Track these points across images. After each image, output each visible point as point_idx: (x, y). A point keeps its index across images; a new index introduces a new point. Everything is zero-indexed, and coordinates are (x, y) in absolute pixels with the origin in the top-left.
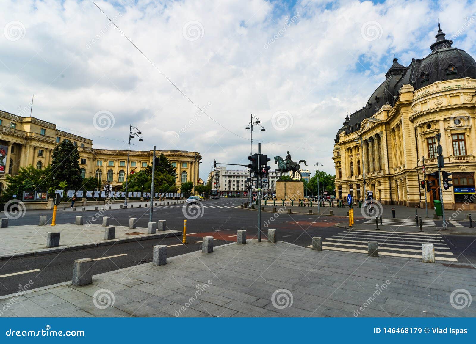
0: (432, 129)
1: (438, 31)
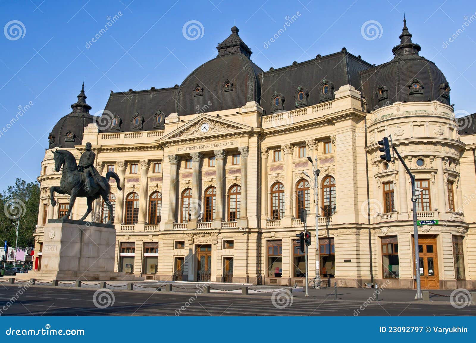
0: (427, 168)
1: (403, 30)
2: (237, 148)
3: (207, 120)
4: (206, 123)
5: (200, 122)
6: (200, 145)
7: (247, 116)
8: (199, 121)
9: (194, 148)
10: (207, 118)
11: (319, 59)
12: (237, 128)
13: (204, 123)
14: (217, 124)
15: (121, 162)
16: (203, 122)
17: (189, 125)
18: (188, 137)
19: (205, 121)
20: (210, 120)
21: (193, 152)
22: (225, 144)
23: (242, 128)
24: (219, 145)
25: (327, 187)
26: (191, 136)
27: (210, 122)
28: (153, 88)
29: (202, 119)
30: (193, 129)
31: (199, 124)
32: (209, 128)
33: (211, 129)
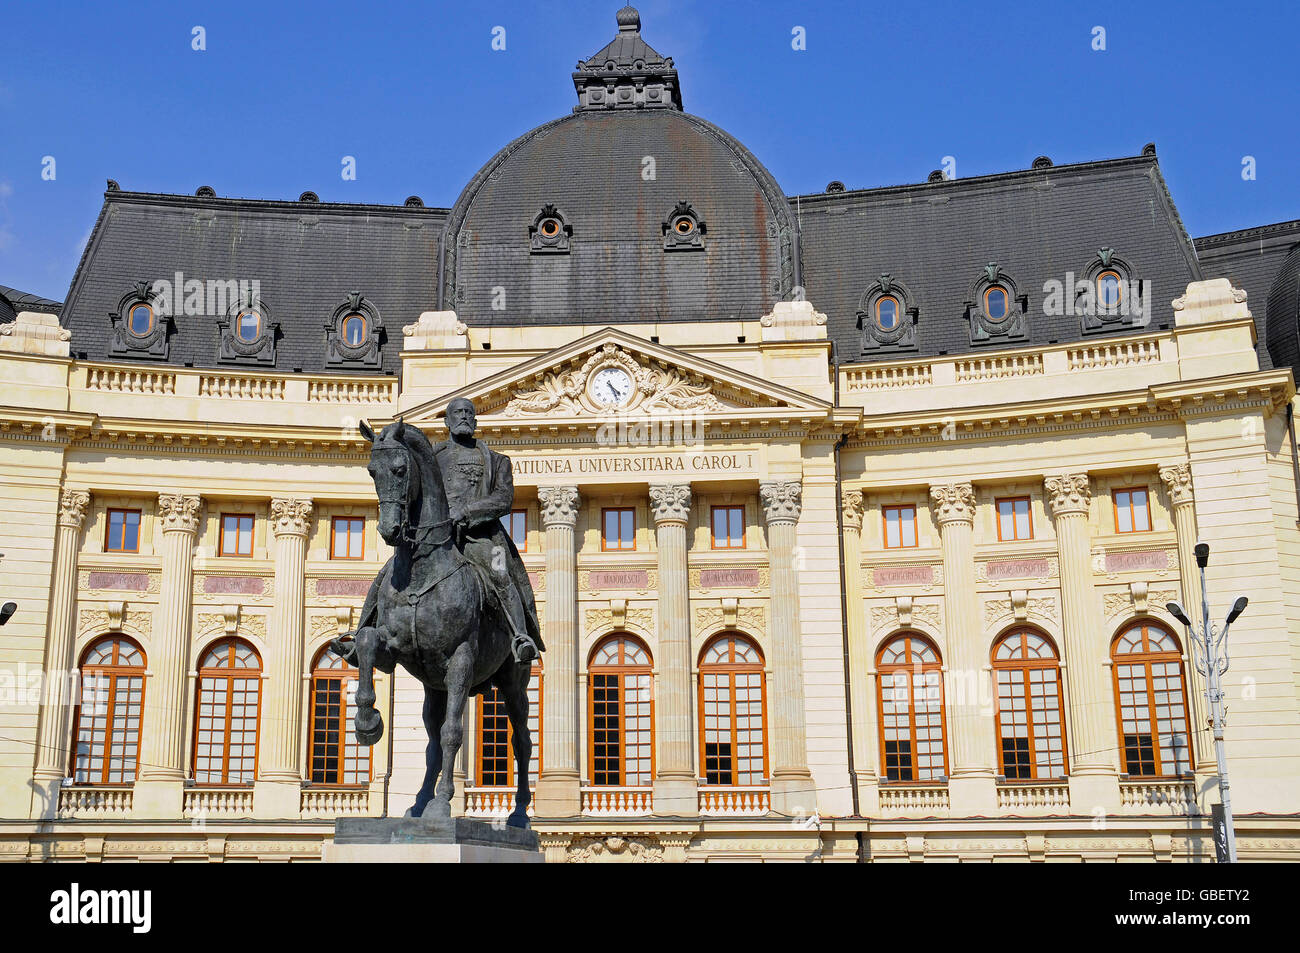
2: (756, 482)
3: (621, 354)
4: (618, 368)
5: (591, 361)
6: (584, 458)
7: (787, 357)
8: (584, 357)
9: (554, 468)
10: (620, 348)
11: (1045, 173)
12: (763, 400)
13: (610, 368)
14: (665, 378)
15: (186, 499)
16: (602, 360)
17: (538, 369)
18: (535, 420)
19: (614, 357)
20: (635, 355)
21: (549, 483)
22: (699, 463)
23: (782, 404)
24: (674, 465)
25: (1131, 660)
26: (551, 414)
27: (635, 365)
28: (309, 196)
29: (600, 349)
30: (554, 389)
31: (585, 368)
32: (630, 392)
33: (641, 395)
